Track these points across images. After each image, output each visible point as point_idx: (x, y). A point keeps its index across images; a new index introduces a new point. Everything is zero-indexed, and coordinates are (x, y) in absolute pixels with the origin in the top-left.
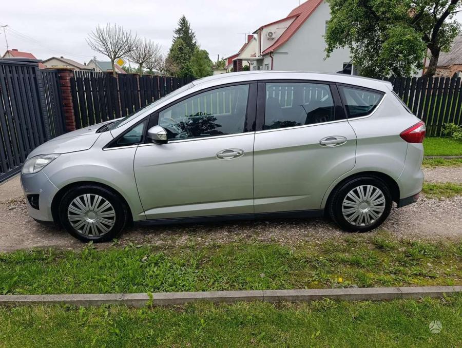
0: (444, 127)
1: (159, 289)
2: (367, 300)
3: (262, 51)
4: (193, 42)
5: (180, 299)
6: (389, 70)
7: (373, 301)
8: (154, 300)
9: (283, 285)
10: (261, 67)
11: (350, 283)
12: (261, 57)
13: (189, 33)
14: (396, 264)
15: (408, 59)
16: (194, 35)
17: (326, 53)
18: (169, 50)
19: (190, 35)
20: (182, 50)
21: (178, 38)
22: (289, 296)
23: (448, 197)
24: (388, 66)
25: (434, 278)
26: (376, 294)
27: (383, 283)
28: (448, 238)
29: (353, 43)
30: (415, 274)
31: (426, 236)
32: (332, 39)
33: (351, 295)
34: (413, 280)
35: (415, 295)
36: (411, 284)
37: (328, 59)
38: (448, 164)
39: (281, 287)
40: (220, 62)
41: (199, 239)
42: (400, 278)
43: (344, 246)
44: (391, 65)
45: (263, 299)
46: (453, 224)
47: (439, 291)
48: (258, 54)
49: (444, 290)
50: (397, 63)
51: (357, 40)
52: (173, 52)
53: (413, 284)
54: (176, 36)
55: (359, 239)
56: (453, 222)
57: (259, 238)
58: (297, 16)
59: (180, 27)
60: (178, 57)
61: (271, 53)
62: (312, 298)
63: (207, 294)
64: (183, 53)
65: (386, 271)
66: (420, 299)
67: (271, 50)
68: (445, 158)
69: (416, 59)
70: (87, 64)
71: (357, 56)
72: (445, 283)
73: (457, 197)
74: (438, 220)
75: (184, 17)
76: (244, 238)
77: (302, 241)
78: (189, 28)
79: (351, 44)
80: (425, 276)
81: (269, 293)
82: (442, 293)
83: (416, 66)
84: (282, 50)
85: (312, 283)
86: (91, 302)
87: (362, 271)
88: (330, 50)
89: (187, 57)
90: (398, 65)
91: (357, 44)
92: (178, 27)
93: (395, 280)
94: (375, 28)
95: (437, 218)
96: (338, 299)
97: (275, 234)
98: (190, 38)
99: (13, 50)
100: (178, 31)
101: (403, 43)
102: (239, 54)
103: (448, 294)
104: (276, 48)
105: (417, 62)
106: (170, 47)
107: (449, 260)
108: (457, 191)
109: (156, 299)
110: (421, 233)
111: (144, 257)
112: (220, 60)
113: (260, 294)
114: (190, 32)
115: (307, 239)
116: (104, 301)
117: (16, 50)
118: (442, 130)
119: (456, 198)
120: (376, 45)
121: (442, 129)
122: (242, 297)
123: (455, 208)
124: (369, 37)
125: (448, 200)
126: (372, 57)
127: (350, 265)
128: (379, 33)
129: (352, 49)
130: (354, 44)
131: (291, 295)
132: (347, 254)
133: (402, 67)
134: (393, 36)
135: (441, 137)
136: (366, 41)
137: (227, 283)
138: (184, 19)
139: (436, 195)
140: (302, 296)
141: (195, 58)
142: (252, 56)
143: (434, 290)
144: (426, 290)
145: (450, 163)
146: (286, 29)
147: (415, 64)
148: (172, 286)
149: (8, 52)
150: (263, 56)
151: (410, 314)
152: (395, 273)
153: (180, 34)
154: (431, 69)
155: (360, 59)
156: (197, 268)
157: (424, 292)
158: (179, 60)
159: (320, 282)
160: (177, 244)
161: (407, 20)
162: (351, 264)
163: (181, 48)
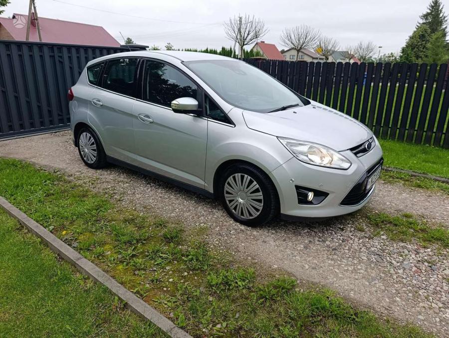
4: (443, 27)
16: (446, 19)
18: (408, 38)
19: (440, 19)
20: (424, 37)
21: (423, 23)
52: (412, 40)
59: (429, 11)
60: (416, 45)
64: (423, 41)
78: (441, 11)
92: (426, 10)
98: (440, 23)
100: (426, 16)
106: (411, 34)
114: (441, 15)
117: (264, 42)
149: (257, 44)
153: (427, 19)
158: (417, 48)
163: (422, 35)
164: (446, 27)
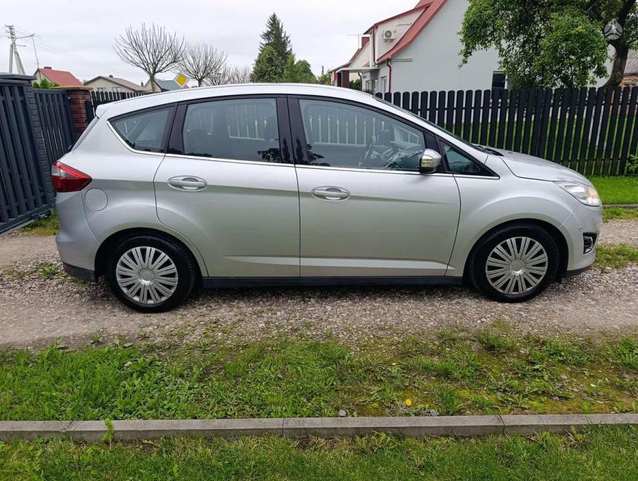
0: (631, 161)
1: (131, 414)
2: (447, 436)
3: (376, 58)
4: (288, 49)
5: (154, 431)
6: (556, 79)
7: (457, 438)
8: (115, 432)
9: (320, 409)
10: (376, 81)
11: (427, 406)
12: (376, 67)
13: (281, 38)
14: (509, 376)
15: (583, 62)
16: (289, 39)
17: (462, 57)
18: (254, 62)
19: (283, 40)
20: (272, 61)
21: (267, 44)
22: (322, 429)
23: (617, 267)
24: (554, 73)
25: (566, 399)
26: (462, 427)
27: (481, 408)
28: (604, 333)
29: (503, 42)
30: (536, 393)
31: (569, 330)
32: (469, 37)
33: (421, 427)
34: (530, 402)
35: (525, 430)
36: (525, 409)
37: (465, 65)
38: (628, 216)
39: (318, 412)
40: (325, 76)
41: (220, 334)
42: (510, 399)
43: (434, 344)
44: (559, 72)
45: (281, 432)
46: (616, 310)
47: (566, 423)
48: (371, 63)
49: (574, 420)
50: (568, 68)
51: (509, 38)
52: (260, 65)
53: (529, 409)
54: (265, 42)
55: (462, 334)
56: (617, 307)
57: (309, 333)
58: (427, 7)
59: (270, 30)
60: (267, 71)
61: (388, 60)
62: (360, 432)
63: (196, 425)
64: (272, 66)
65: (491, 387)
66: (534, 435)
67: (389, 56)
68: (625, 207)
69: (593, 61)
70: (144, 85)
71: (509, 60)
72: (580, 408)
73: (631, 266)
74: (593, 303)
75: (274, 16)
76: (287, 332)
77: (372, 336)
78: (282, 30)
79: (499, 44)
80: (551, 396)
81: (293, 422)
82: (569, 426)
83: (594, 72)
84: (404, 56)
85: (370, 407)
86: (21, 434)
87: (451, 387)
88: (467, 53)
89: (279, 70)
90: (570, 72)
91: (508, 43)
92: (266, 29)
93: (502, 402)
94: (534, 18)
95: (593, 300)
96: (399, 434)
97: (336, 326)
98: (284, 45)
99: (45, 68)
100: (267, 35)
101: (572, 39)
102: (349, 64)
103: (580, 429)
104: (395, 53)
105: (596, 66)
106: (256, 57)
107: (598, 369)
108: (633, 258)
109: (119, 431)
110: (562, 325)
111: (126, 363)
112: (325, 74)
113: (278, 425)
114: (283, 35)
115: (381, 333)
116: (40, 434)
117: (50, 68)
118: (627, 166)
119: (629, 268)
120: (536, 43)
121: (628, 164)
122: (249, 429)
123: (624, 284)
124: (525, 32)
125: (616, 272)
126: (530, 61)
127: (435, 376)
128: (540, 25)
129: (501, 50)
130: (504, 44)
131: (327, 426)
132: (436, 359)
133: (575, 74)
134: (557, 28)
135: (626, 176)
136: (521, 38)
137: (236, 406)
138: (274, 18)
139: (598, 264)
140: (341, 428)
141: (288, 72)
142: (365, 66)
143: (557, 420)
144: (546, 420)
145: (631, 214)
146: (410, 26)
147: (594, 70)
148: (151, 410)
149: (38, 70)
150: (379, 64)
151: (510, 462)
152: (505, 391)
153: (269, 39)
154: (615, 76)
155: (513, 64)
156: (200, 380)
157: (541, 424)
158: (268, 75)
159: (381, 404)
160: (184, 342)
161: (577, 5)
162: (438, 376)
163: (270, 58)
164: (291, 50)
